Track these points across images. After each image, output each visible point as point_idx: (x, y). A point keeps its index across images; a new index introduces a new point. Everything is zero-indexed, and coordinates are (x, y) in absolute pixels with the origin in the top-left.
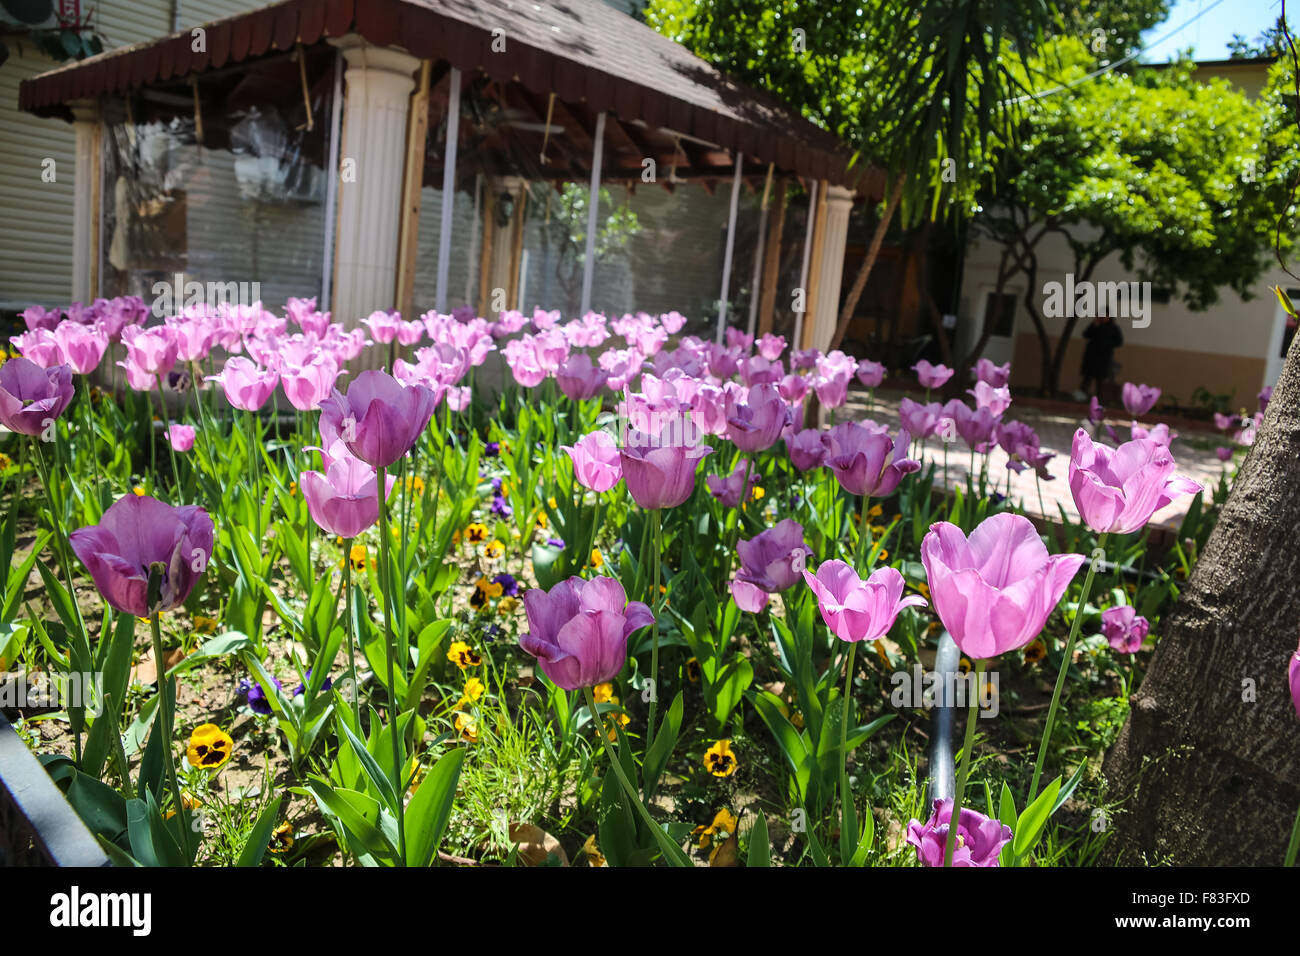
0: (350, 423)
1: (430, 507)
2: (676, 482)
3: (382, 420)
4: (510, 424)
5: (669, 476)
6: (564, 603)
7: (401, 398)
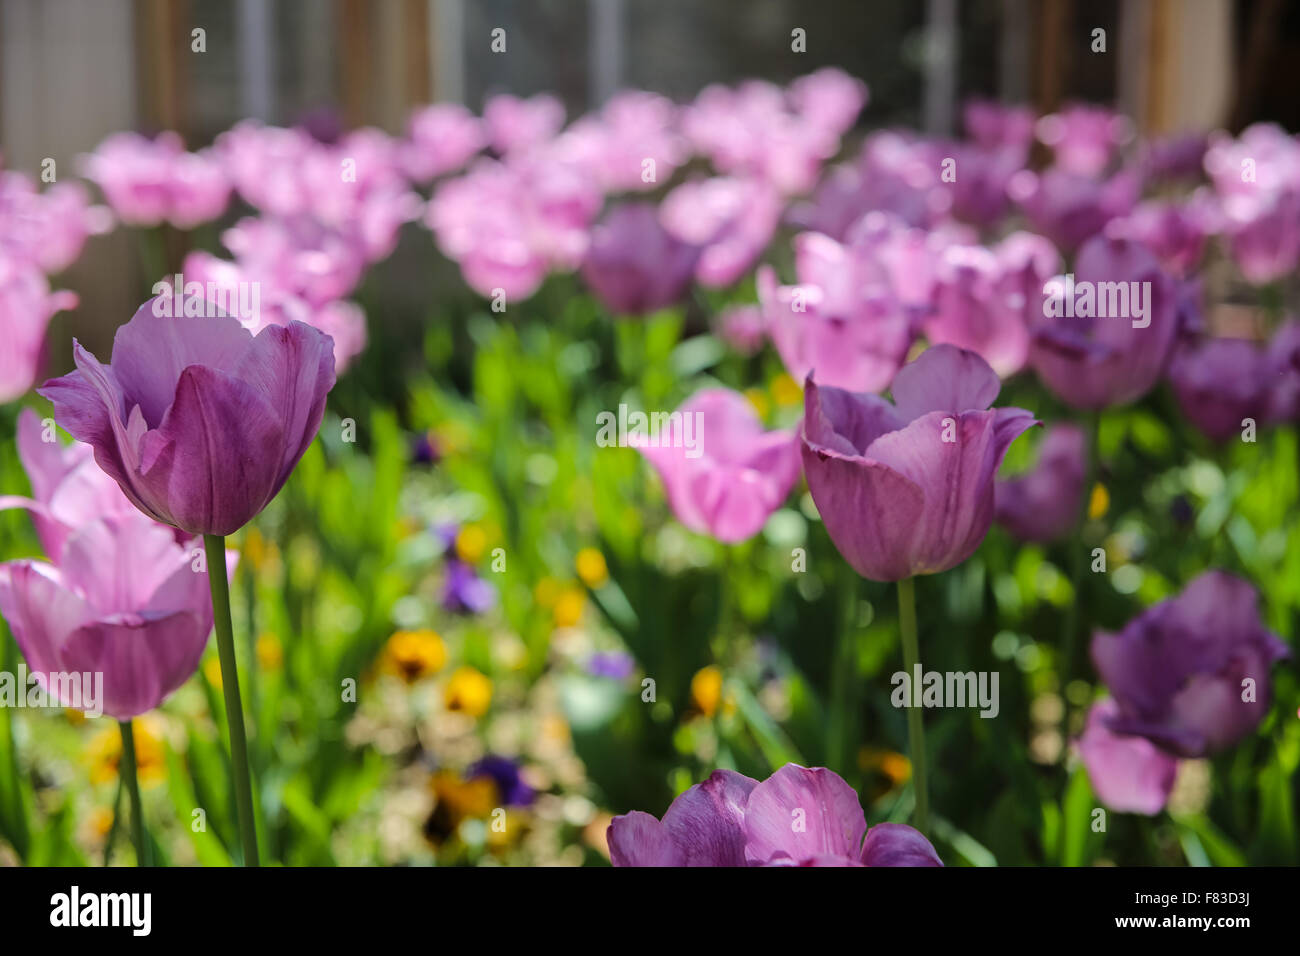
0: (134, 435)
1: (297, 604)
2: (950, 508)
3: (212, 417)
4: (460, 380)
5: (931, 493)
6: (705, 840)
7: (253, 357)
